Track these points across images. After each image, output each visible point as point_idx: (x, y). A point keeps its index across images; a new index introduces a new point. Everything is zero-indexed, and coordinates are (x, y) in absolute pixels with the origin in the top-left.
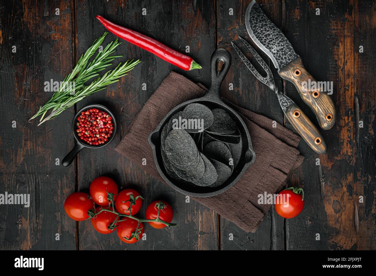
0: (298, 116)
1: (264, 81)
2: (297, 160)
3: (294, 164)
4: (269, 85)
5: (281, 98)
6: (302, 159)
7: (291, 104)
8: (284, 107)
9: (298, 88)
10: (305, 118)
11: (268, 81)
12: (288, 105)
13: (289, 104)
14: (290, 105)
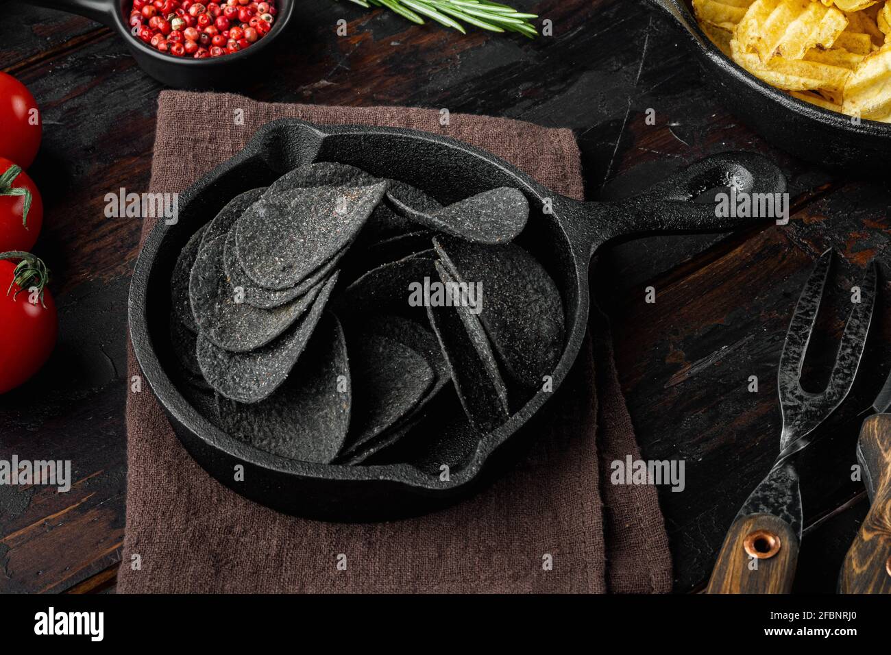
1: (789, 395)
11: (799, 407)
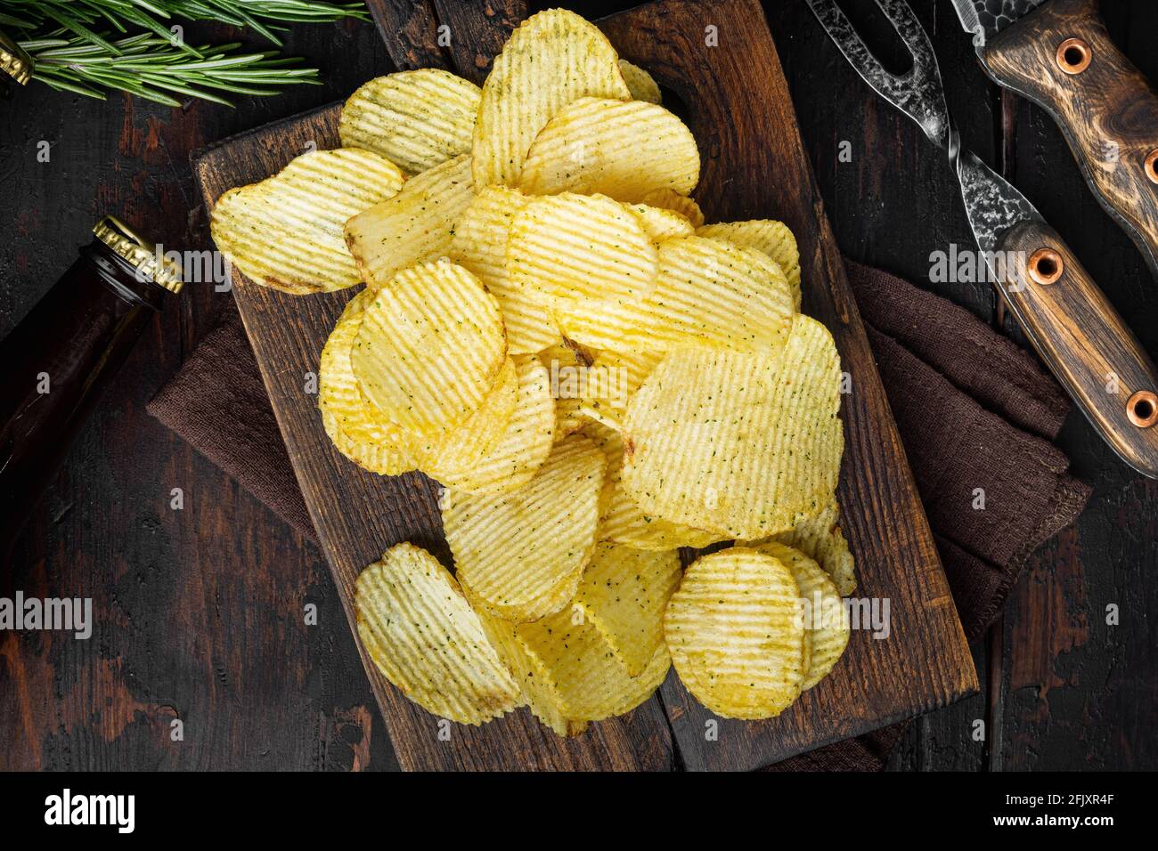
0: (1053, 279)
2: (1051, 500)
3: (1036, 521)
4: (919, 114)
5: (974, 186)
6: (1078, 495)
7: (1021, 215)
8: (984, 232)
9: (1075, 136)
10: (1084, 288)
12: (1003, 220)
13: (1009, 216)
14: (1018, 222)
